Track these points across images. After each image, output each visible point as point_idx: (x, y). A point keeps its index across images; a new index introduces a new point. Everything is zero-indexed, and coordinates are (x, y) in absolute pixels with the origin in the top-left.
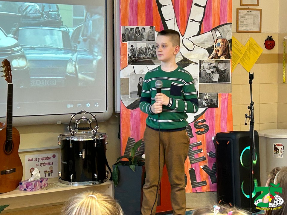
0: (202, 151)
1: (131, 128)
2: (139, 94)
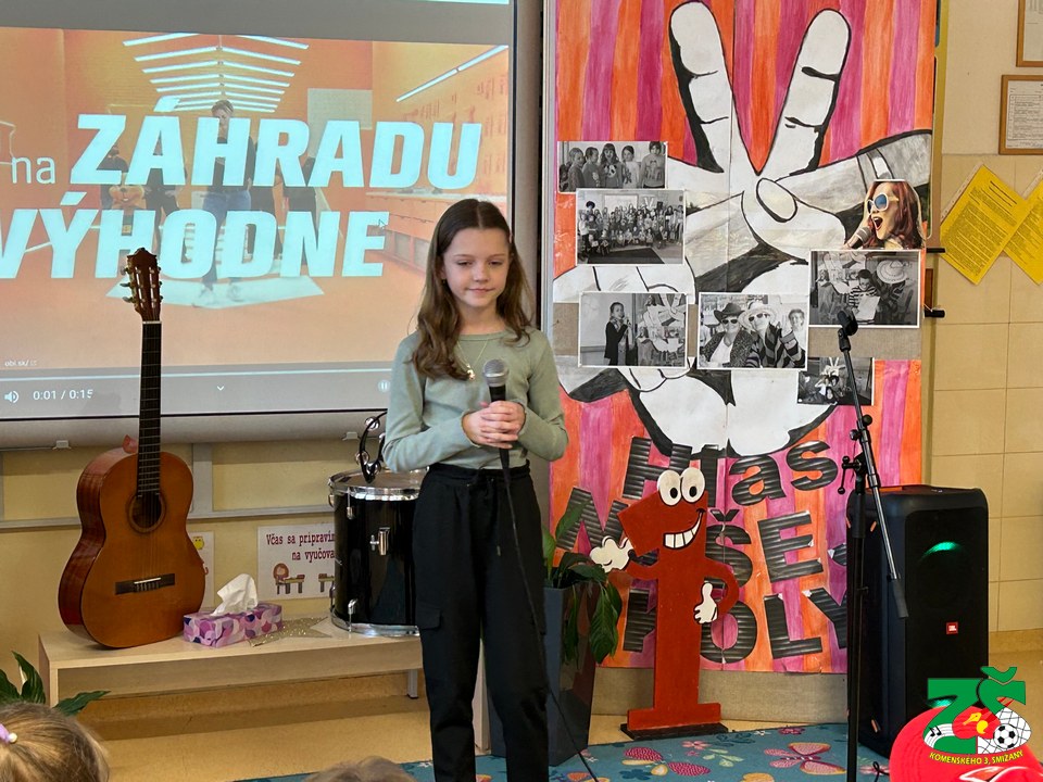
0: (812, 544)
1: (581, 460)
2: (611, 354)
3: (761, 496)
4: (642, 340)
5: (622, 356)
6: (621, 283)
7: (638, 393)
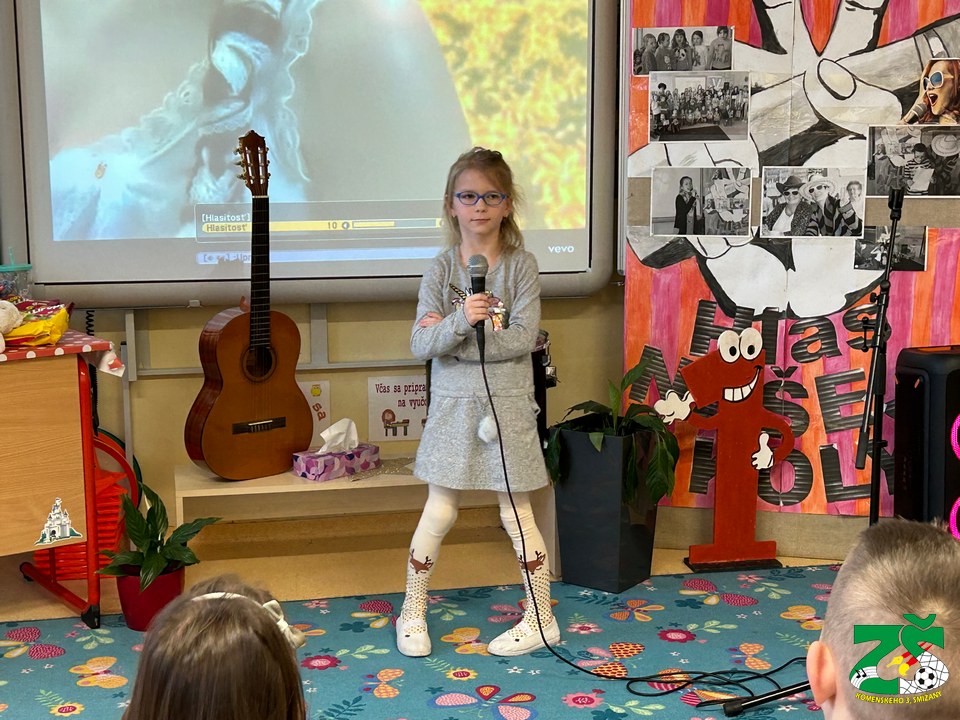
1: (651, 322)
2: (680, 224)
3: (818, 355)
4: (708, 211)
5: (690, 225)
6: (690, 159)
7: (705, 259)
